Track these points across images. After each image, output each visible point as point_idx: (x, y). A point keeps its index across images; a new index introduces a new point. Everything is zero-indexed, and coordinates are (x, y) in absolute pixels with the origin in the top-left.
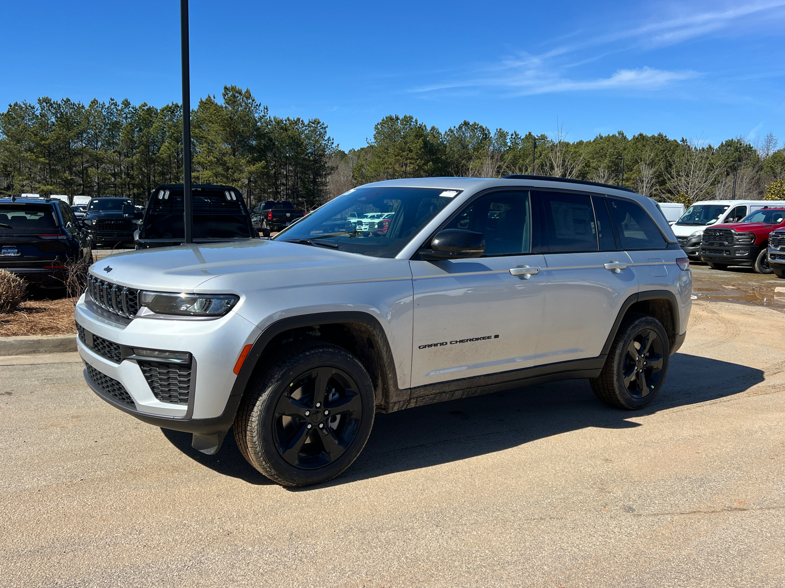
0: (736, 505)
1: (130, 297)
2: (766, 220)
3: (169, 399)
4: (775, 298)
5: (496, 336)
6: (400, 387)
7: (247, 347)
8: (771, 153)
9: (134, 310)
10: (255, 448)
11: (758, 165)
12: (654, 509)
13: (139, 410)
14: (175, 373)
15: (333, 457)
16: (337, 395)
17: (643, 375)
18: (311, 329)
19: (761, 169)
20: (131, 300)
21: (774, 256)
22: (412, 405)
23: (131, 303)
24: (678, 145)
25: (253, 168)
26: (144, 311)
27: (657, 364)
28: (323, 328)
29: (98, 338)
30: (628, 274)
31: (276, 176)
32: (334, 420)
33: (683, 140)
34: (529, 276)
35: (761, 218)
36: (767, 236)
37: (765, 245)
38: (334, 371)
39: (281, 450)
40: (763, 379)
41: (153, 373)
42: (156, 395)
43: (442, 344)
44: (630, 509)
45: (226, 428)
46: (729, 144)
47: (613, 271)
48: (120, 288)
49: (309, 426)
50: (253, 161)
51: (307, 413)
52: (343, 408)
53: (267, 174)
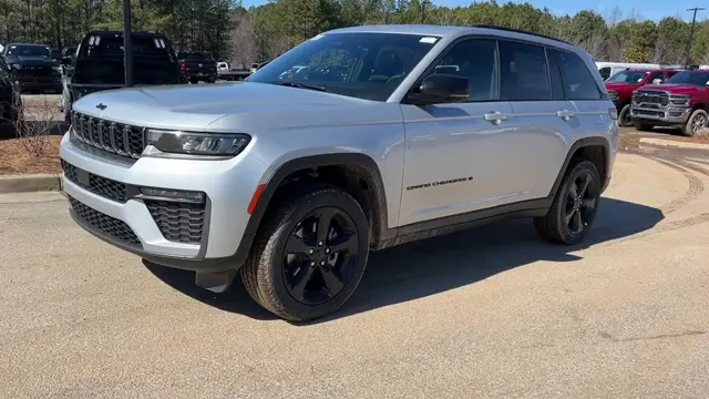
0: (692, 329)
1: (133, 134)
2: (628, 80)
3: (180, 239)
4: (641, 147)
5: (471, 178)
6: (390, 227)
7: (260, 187)
8: (617, 23)
9: (138, 150)
10: (265, 285)
11: (606, 33)
12: (626, 334)
13: (146, 249)
14: (186, 213)
15: (334, 292)
16: (336, 234)
17: (580, 213)
18: (310, 170)
19: (608, 37)
20: (135, 138)
21: (636, 111)
22: (397, 243)
23: (136, 141)
24: (541, 14)
25: (160, 21)
26: (149, 149)
27: (591, 204)
28: (320, 169)
29: (96, 176)
30: (575, 122)
31: (182, 30)
32: (333, 257)
33: (545, 10)
34: (499, 122)
35: (623, 78)
36: (631, 93)
37: (628, 101)
38: (336, 211)
39: (289, 288)
40: (662, 217)
41: (161, 212)
42: (165, 234)
43: (426, 186)
44: (605, 335)
45: (237, 267)
46: (583, 14)
47: (563, 118)
48: (120, 126)
49: (313, 264)
50: (161, 14)
51: (311, 252)
52: (342, 246)
53: (174, 27)
